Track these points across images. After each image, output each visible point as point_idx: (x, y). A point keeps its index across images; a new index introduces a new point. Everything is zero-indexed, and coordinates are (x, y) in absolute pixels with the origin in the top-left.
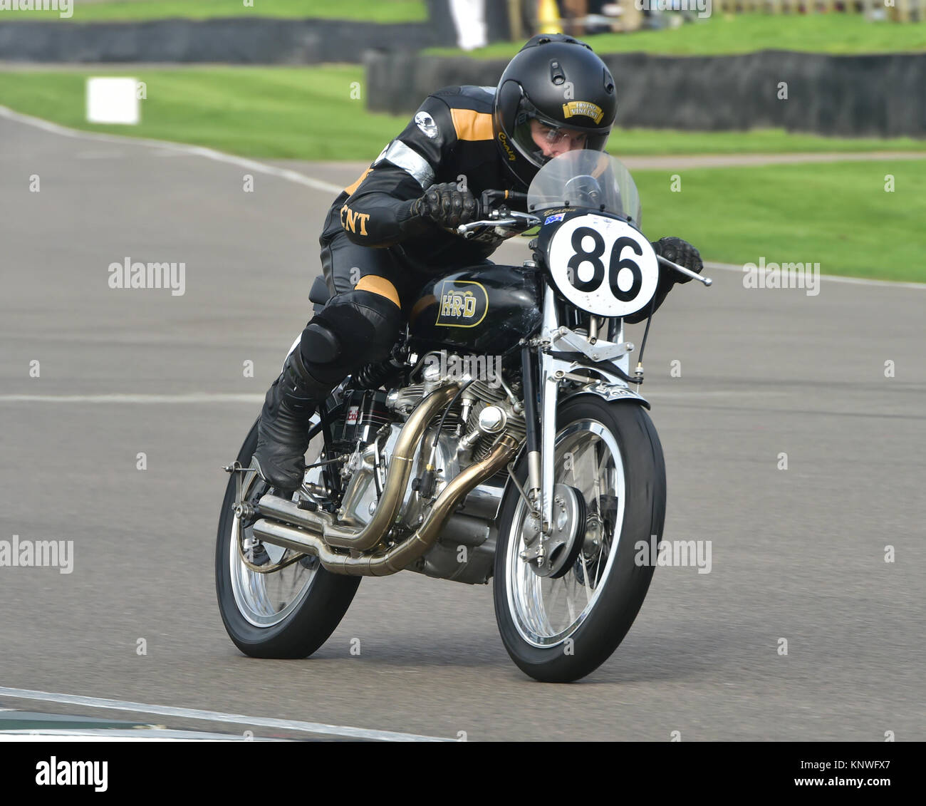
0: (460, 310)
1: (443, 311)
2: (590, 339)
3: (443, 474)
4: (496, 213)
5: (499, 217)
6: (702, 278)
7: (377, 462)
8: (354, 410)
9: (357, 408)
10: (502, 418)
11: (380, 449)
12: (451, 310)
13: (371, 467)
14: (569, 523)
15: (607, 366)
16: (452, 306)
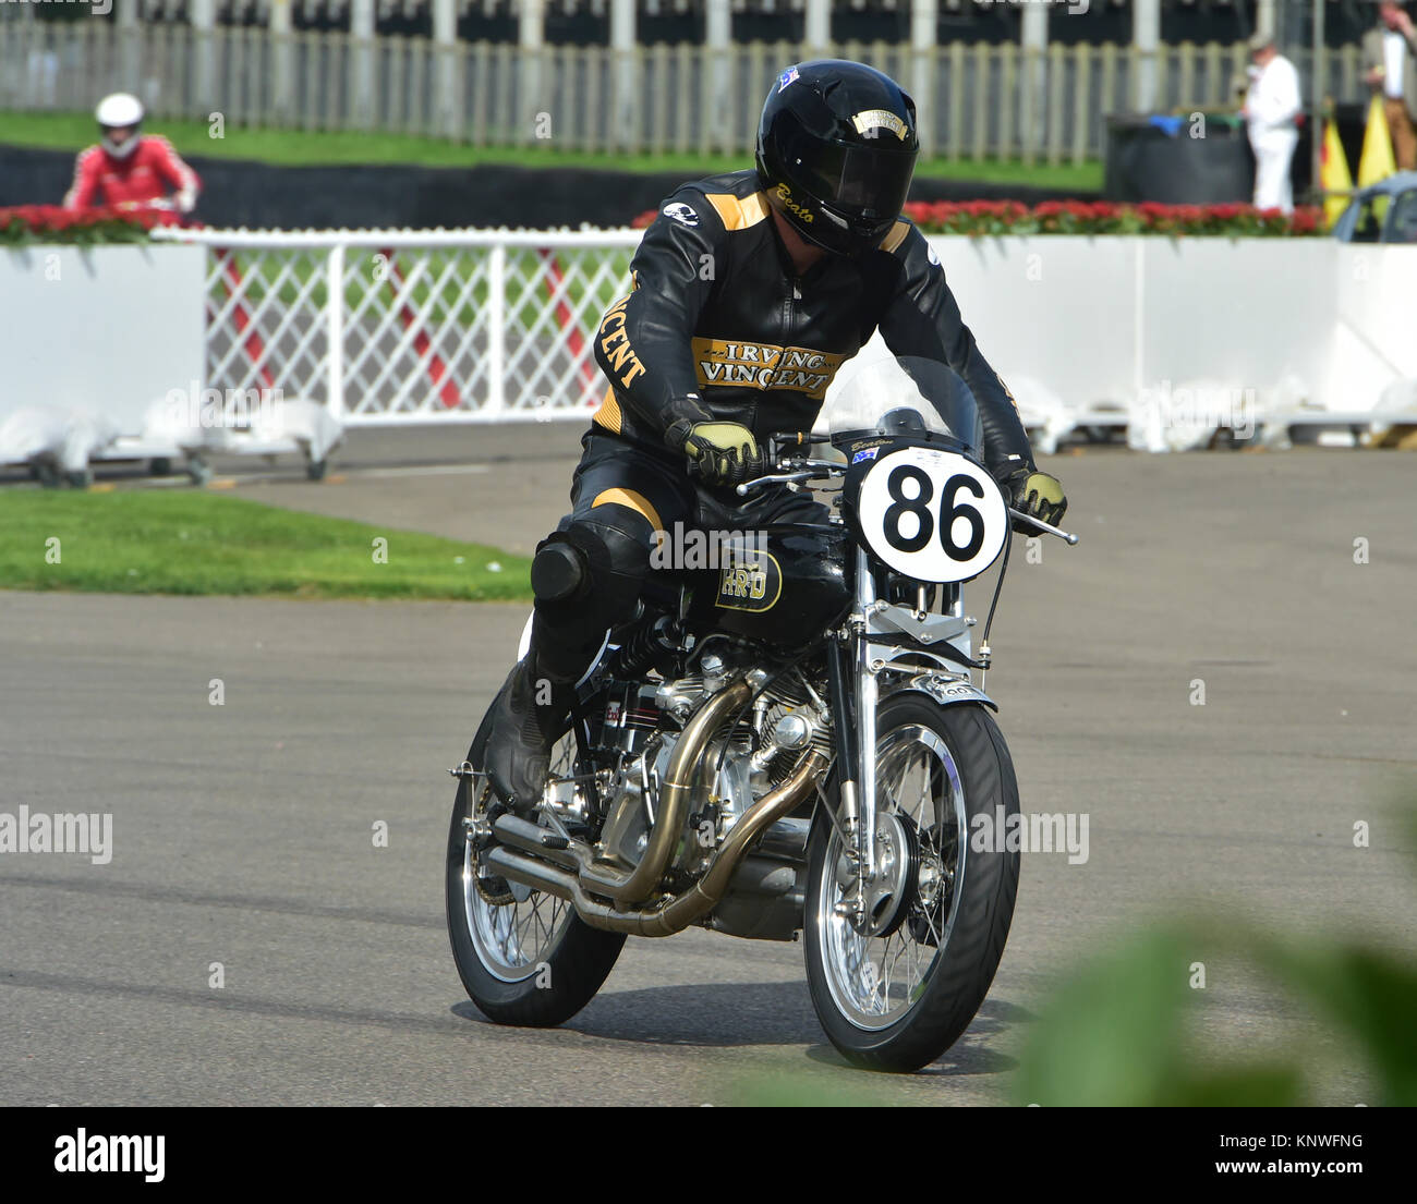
0: (746, 588)
1: (724, 588)
2: (917, 613)
3: (730, 806)
4: (787, 462)
5: (792, 469)
6: (1065, 534)
7: (646, 785)
8: (615, 706)
9: (618, 705)
10: (806, 731)
11: (649, 766)
12: (734, 587)
13: (637, 789)
14: (896, 866)
15: (942, 649)
16: (734, 582)
